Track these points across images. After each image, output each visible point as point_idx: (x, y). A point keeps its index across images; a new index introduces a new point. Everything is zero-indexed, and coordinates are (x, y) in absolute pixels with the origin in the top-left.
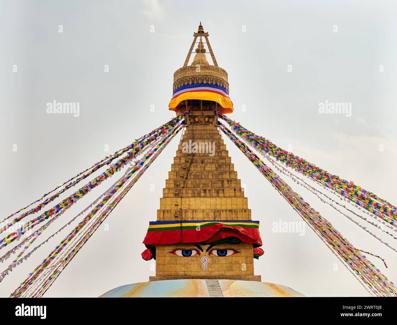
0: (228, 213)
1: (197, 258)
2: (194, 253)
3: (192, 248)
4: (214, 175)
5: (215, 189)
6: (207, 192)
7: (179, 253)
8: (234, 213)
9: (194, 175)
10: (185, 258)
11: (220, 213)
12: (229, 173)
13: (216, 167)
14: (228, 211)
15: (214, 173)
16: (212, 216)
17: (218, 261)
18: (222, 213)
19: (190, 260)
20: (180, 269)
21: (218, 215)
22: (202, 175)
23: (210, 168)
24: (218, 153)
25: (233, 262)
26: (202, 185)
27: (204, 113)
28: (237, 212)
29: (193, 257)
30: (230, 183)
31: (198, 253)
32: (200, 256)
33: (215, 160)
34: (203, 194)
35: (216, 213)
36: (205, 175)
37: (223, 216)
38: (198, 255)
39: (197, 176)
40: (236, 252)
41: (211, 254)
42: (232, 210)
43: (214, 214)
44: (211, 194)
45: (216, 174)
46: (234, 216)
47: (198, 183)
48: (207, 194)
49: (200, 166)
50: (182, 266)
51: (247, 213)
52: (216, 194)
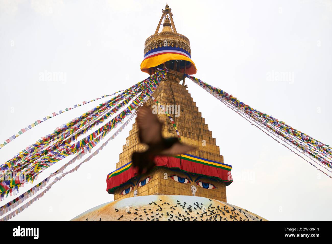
0: (208, 155)
1: (189, 186)
2: (186, 181)
3: (185, 176)
4: (193, 123)
5: (196, 134)
6: (191, 135)
7: (176, 178)
8: (212, 156)
9: (179, 119)
10: (180, 184)
11: (203, 154)
12: (203, 125)
13: (192, 117)
14: (208, 153)
15: (193, 121)
16: (197, 154)
17: (203, 192)
18: (204, 153)
19: (183, 186)
20: (177, 192)
21: (201, 155)
22: (184, 121)
23: (189, 117)
24: (192, 107)
25: (213, 195)
26: (186, 128)
27: (177, 73)
28: (214, 155)
29: (186, 184)
30: (205, 132)
31: (189, 182)
32: (191, 185)
33: (191, 112)
34: (188, 136)
35: (200, 153)
36: (187, 121)
37: (205, 156)
38: (189, 183)
39: (181, 120)
40: (215, 187)
41: (198, 185)
42: (211, 154)
43: (199, 153)
44: (194, 137)
45: (194, 123)
46: (212, 157)
47: (183, 126)
48: (191, 136)
49: (182, 114)
50: (178, 190)
51: (221, 158)
52: (197, 138)
